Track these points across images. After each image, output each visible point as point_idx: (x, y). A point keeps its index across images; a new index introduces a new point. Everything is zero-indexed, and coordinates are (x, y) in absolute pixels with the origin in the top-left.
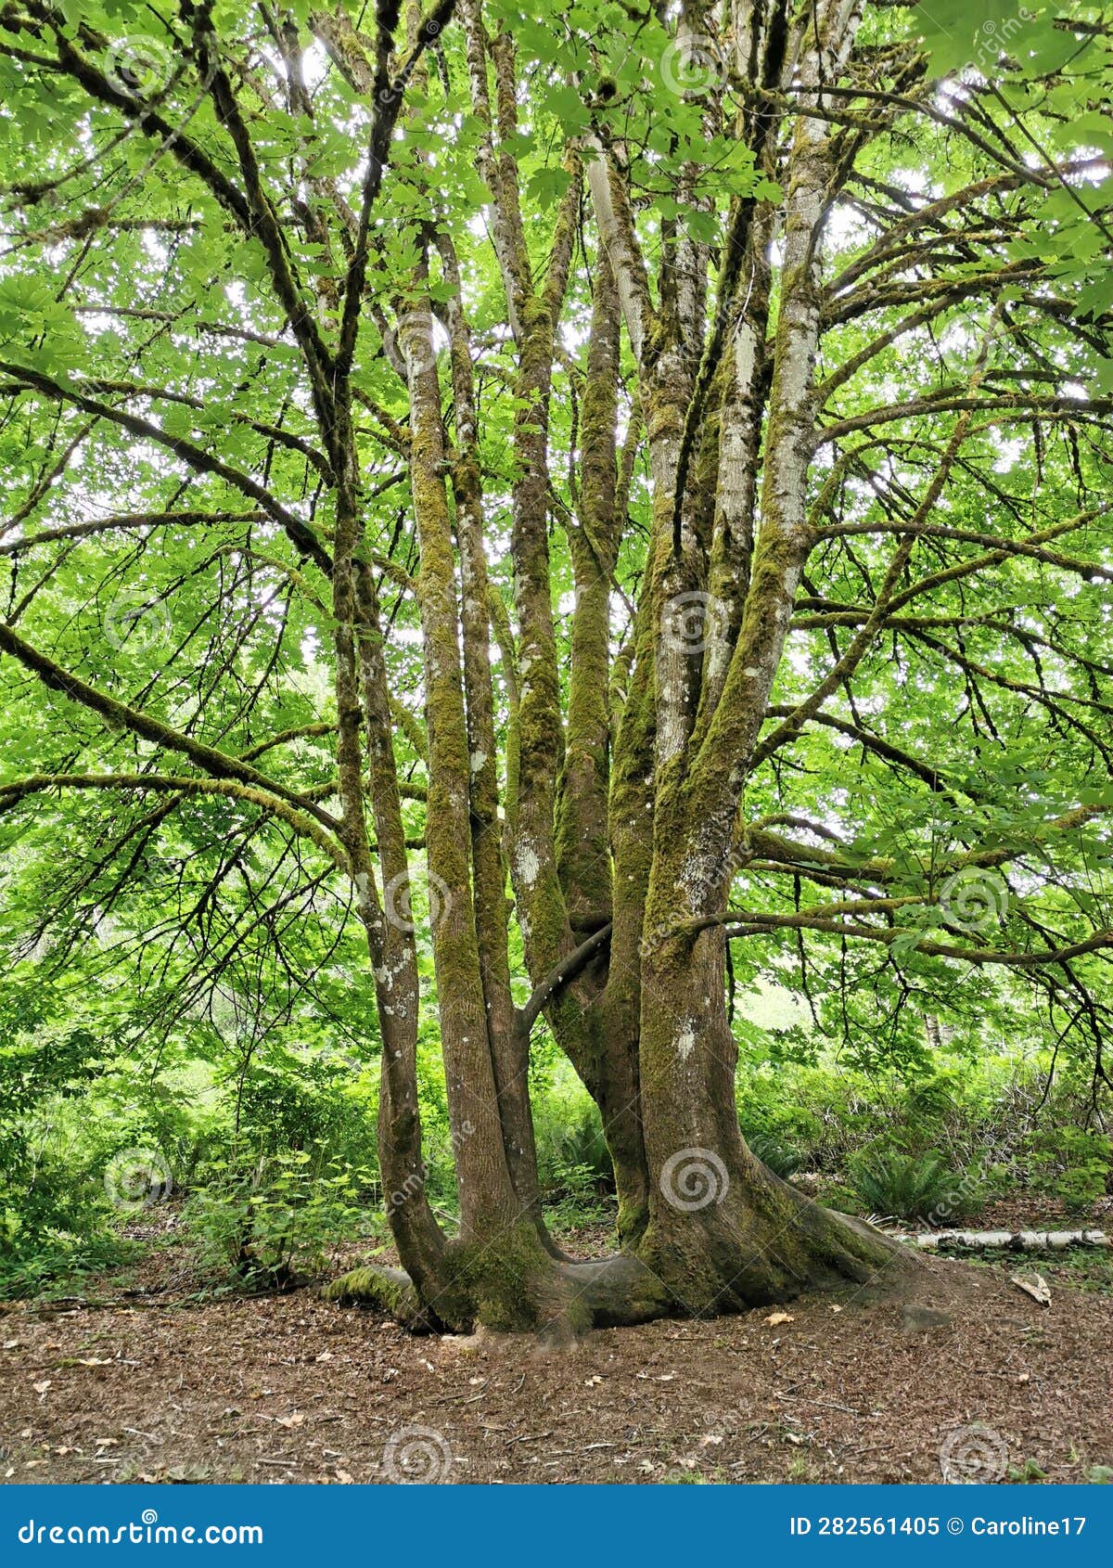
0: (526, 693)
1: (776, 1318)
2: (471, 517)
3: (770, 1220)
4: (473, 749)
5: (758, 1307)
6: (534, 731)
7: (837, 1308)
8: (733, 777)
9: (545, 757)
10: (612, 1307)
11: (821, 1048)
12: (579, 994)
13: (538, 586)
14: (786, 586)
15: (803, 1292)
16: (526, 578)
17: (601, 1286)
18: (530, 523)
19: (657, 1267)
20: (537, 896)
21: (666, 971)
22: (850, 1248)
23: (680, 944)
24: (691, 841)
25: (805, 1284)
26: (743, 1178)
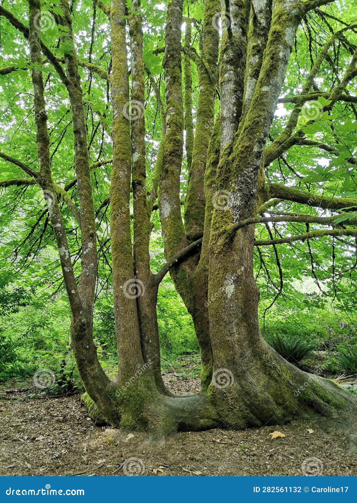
0: (168, 130)
1: (276, 434)
2: (135, 43)
3: (276, 381)
4: (133, 151)
5: (269, 425)
6: (170, 147)
7: (311, 431)
8: (256, 149)
9: (174, 159)
10: (188, 422)
11: (326, 301)
12: (185, 267)
13: (174, 81)
14: (286, 38)
15: (294, 419)
16: (169, 78)
17: (183, 411)
18: (172, 52)
19: (214, 403)
20: (169, 223)
21: (220, 253)
22: (321, 397)
23: (226, 238)
24: (233, 185)
25: (295, 415)
26: (261, 359)
